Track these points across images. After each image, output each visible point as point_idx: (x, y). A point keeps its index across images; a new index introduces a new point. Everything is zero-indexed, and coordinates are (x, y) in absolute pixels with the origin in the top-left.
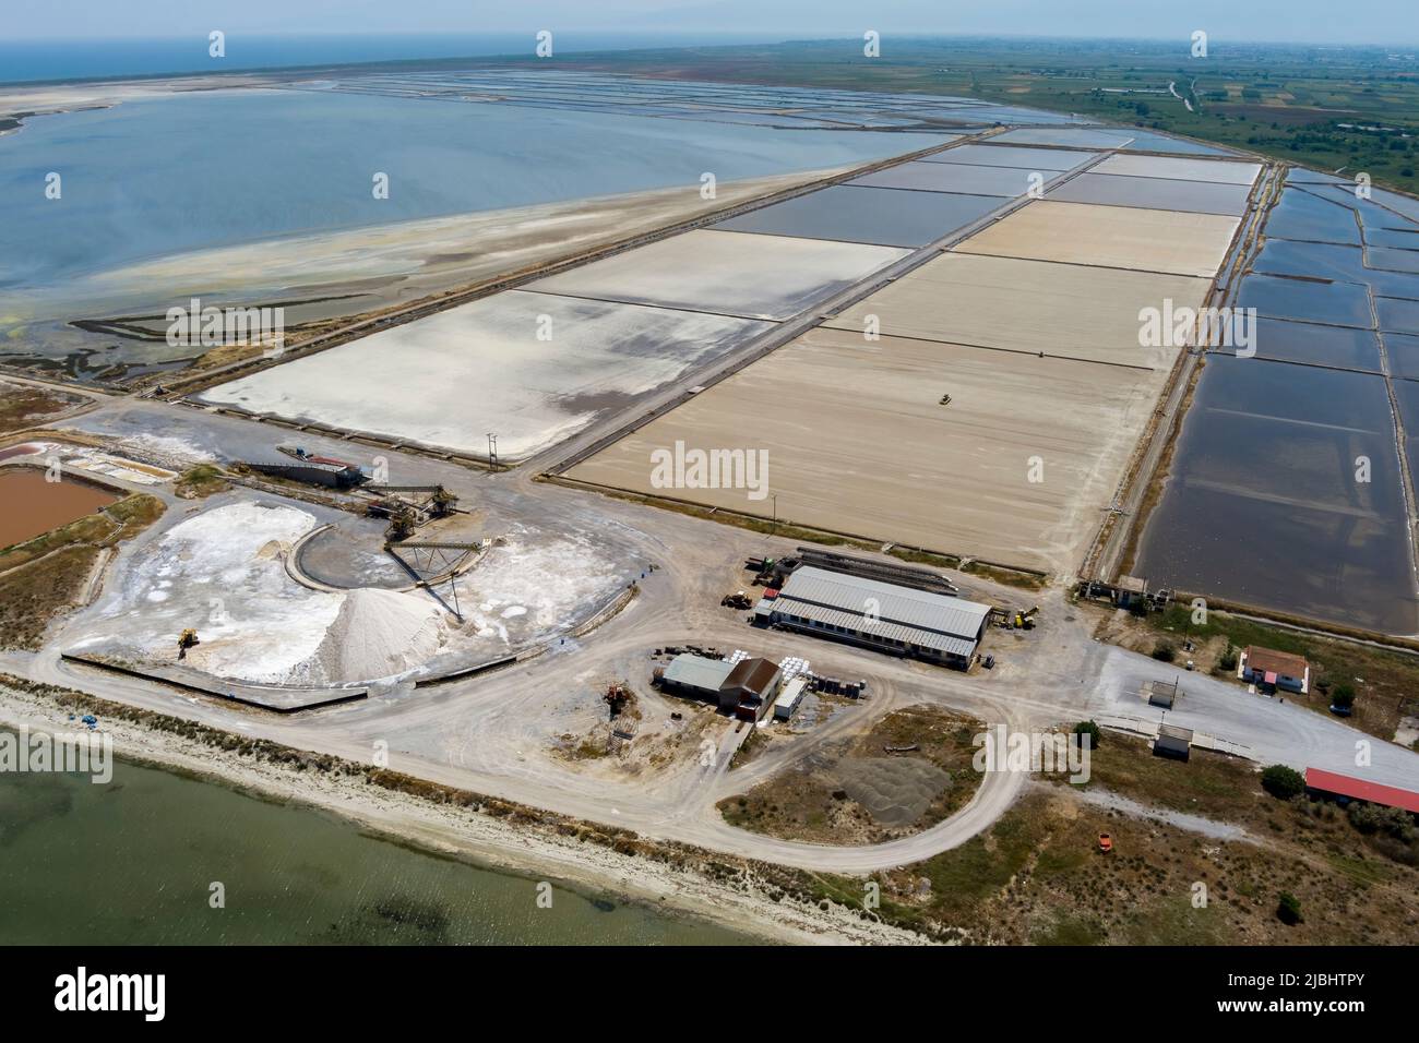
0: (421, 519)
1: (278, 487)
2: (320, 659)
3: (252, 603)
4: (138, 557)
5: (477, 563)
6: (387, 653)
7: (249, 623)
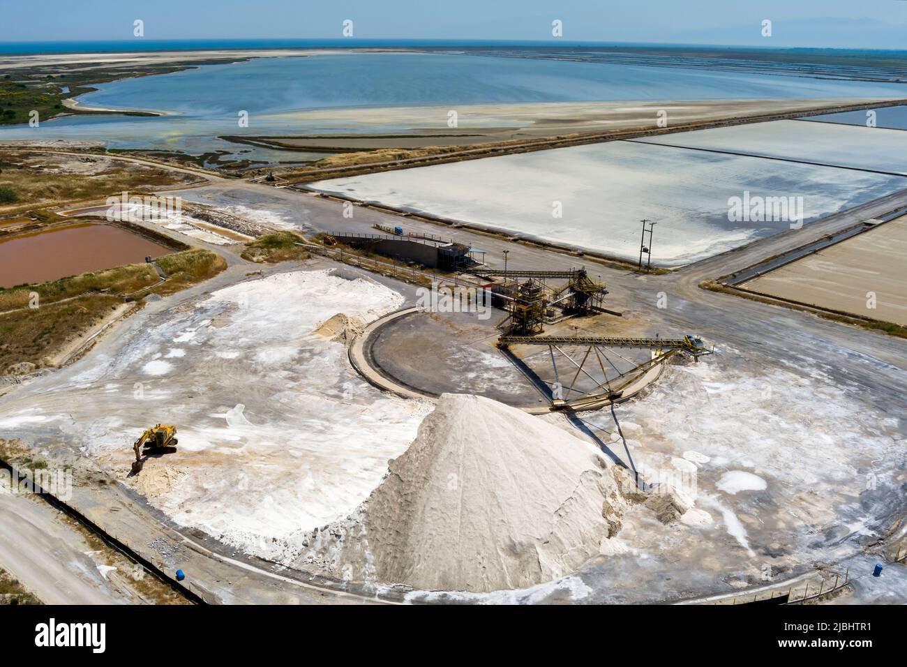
0: (551, 314)
1: (364, 260)
2: (368, 524)
3: (283, 399)
4: (164, 315)
5: (651, 385)
6: (504, 541)
7: (269, 430)
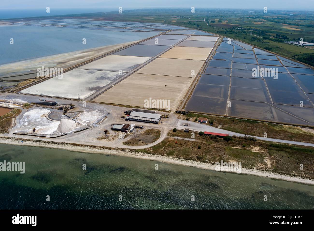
0: (68, 109)
1: (41, 106)
2: (58, 130)
3: (43, 124)
4: (20, 119)
5: (80, 115)
6: (68, 128)
7: (44, 127)
